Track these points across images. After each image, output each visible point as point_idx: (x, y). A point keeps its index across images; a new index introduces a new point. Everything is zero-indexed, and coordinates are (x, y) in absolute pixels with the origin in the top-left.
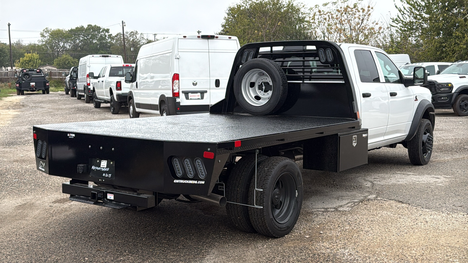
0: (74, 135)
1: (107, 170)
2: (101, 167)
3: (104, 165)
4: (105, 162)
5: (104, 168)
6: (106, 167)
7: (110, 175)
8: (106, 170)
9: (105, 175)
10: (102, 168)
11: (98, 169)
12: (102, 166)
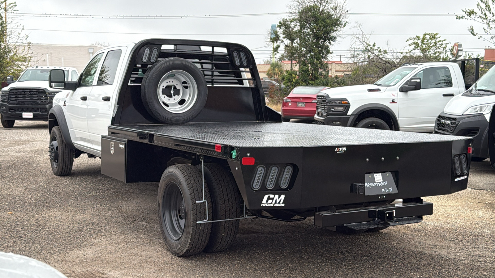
0: (345, 149)
1: (386, 184)
2: (376, 182)
3: (380, 179)
4: (379, 175)
5: (380, 183)
6: (382, 181)
7: (391, 189)
8: (384, 184)
9: (385, 189)
10: (378, 183)
11: (373, 185)
12: (377, 180)
